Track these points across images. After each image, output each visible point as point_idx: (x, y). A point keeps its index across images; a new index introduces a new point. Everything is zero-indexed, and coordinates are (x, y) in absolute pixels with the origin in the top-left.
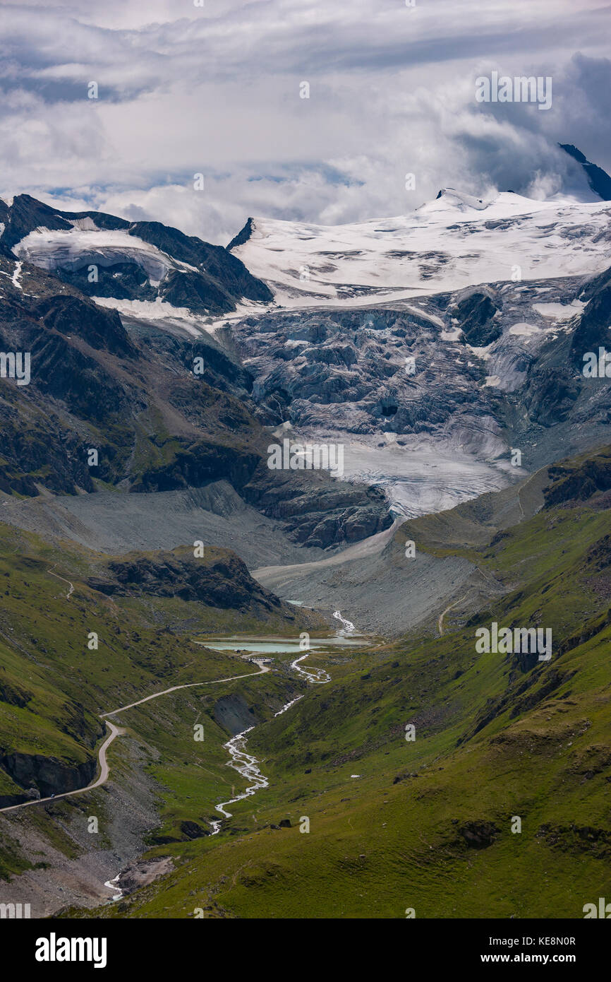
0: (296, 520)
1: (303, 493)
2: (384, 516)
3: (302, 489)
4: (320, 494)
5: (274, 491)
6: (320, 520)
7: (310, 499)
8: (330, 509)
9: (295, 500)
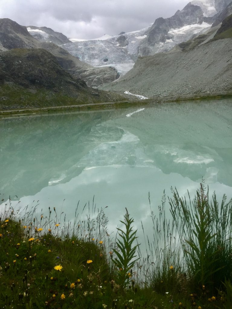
0: (86, 79)
1: (88, 71)
2: (116, 74)
3: (87, 69)
4: (93, 70)
5: (78, 71)
6: (95, 78)
7: (90, 72)
8: (98, 74)
9: (85, 73)
